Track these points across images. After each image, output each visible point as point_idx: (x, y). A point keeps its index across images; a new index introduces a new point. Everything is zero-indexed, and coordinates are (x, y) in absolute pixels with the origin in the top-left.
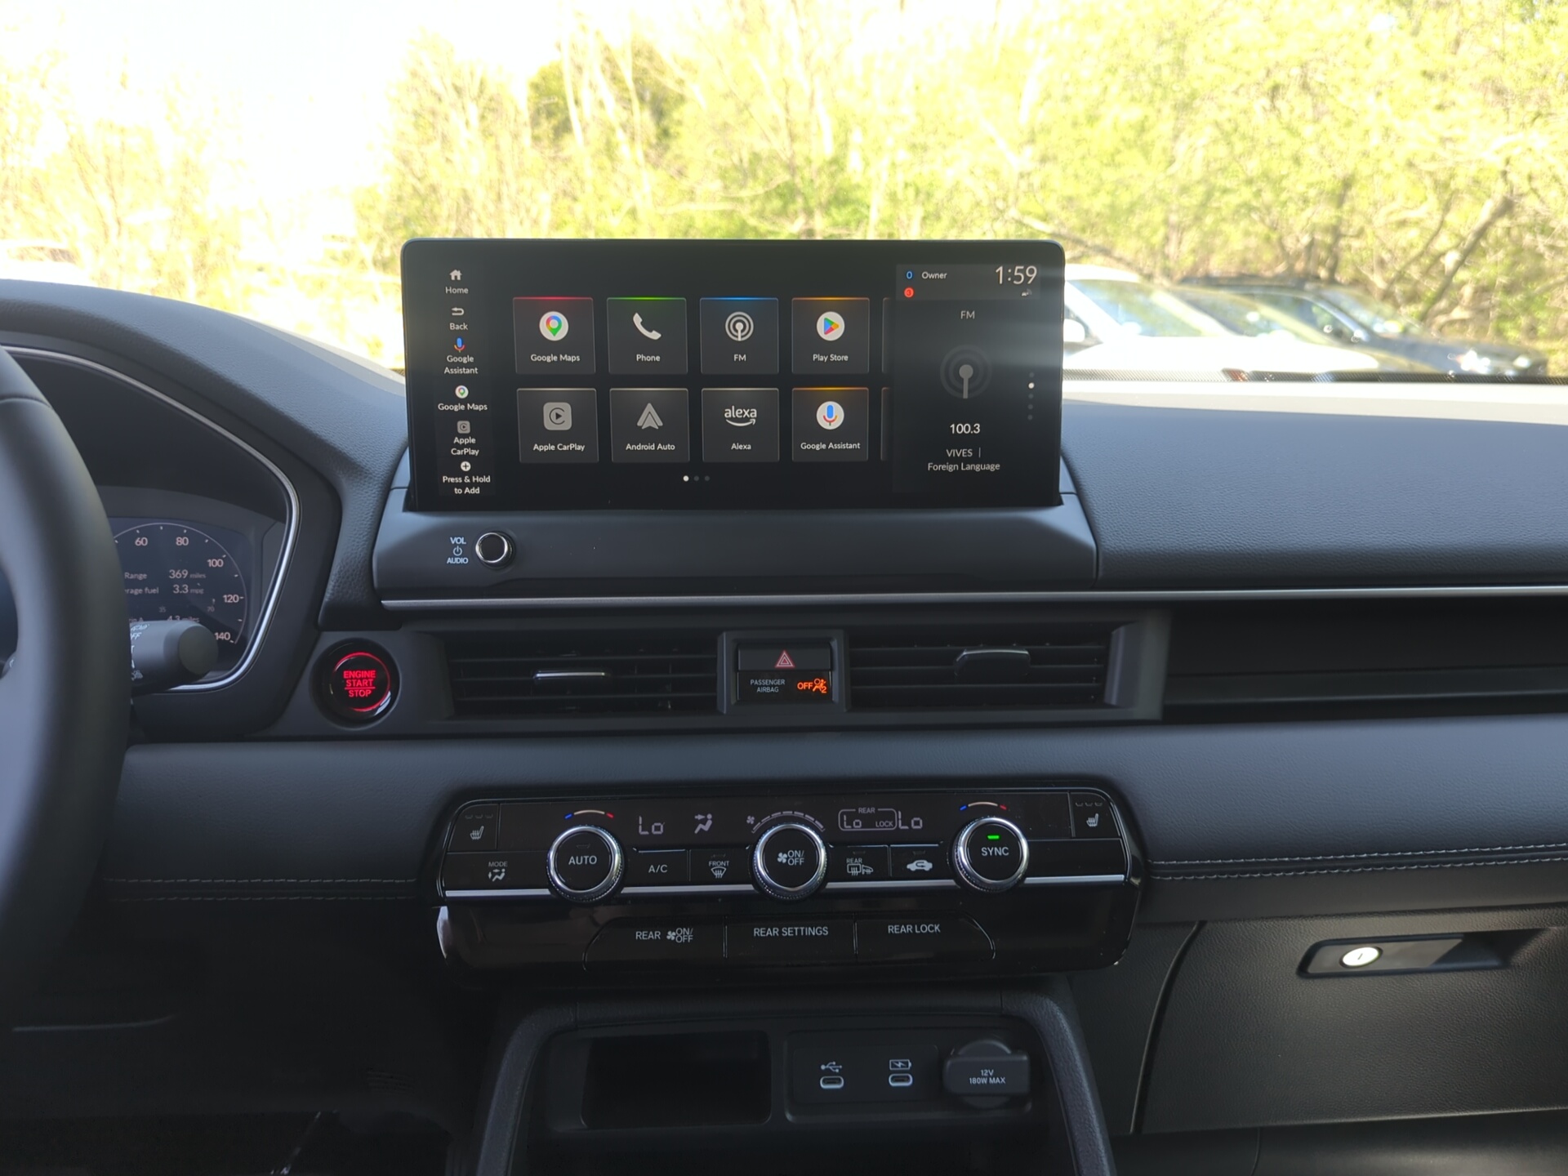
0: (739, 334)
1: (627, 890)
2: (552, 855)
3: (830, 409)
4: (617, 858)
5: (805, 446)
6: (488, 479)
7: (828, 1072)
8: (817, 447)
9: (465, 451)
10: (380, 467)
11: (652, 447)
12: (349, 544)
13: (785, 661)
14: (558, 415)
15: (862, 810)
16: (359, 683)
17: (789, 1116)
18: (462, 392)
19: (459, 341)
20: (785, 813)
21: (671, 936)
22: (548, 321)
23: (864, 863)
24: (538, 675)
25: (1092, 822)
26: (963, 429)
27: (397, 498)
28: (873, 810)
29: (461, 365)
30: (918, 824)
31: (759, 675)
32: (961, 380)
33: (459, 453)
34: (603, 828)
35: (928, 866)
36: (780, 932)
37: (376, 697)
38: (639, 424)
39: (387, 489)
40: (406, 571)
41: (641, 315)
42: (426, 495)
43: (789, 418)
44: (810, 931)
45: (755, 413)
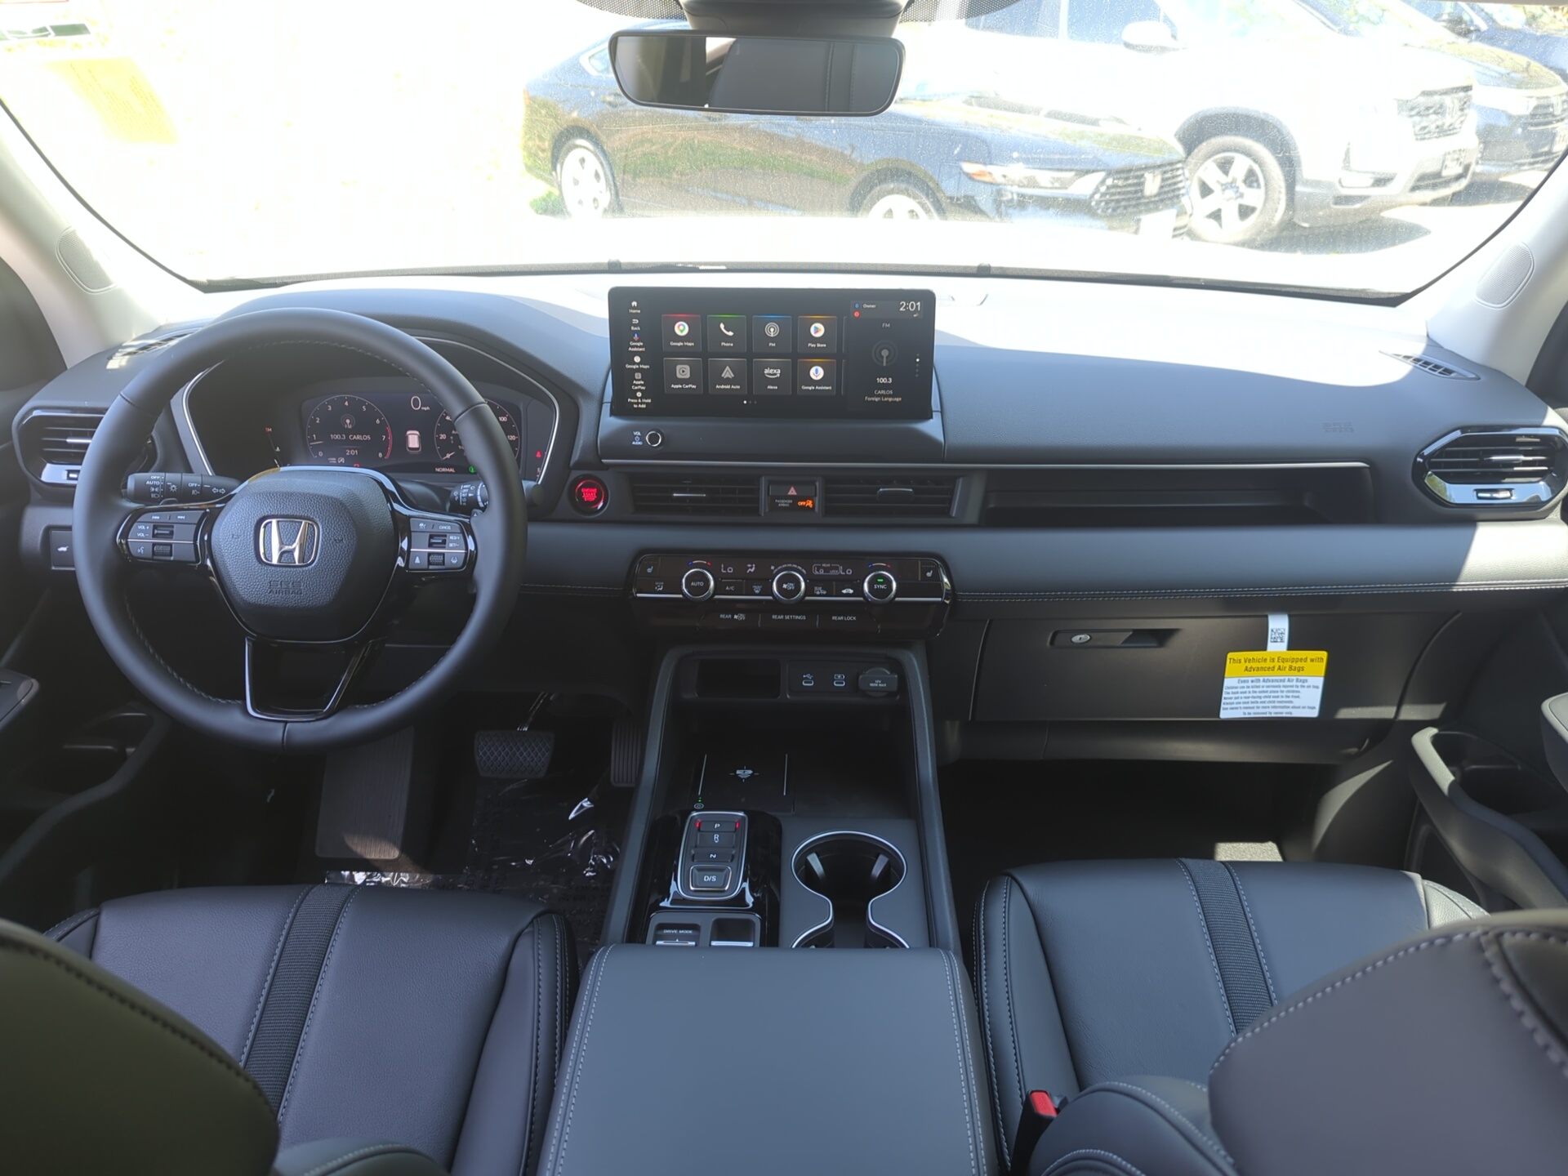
0: (772, 333)
1: (716, 597)
2: (684, 580)
3: (817, 371)
4: (712, 583)
5: (804, 388)
6: (650, 401)
7: (806, 678)
8: (810, 388)
9: (639, 387)
10: (597, 391)
11: (728, 387)
12: (586, 431)
13: (792, 492)
14: (683, 371)
15: (824, 565)
16: (589, 495)
17: (788, 696)
18: (637, 359)
19: (636, 335)
20: (787, 566)
22: (679, 326)
23: (822, 589)
24: (675, 495)
25: (929, 574)
26: (883, 380)
27: (606, 408)
28: (829, 565)
29: (637, 347)
30: (849, 572)
31: (780, 498)
32: (882, 357)
33: (636, 388)
34: (706, 570)
35: (851, 591)
36: (784, 618)
37: (597, 502)
38: (723, 375)
39: (601, 403)
40: (617, 446)
41: (724, 324)
42: (620, 408)
43: (797, 374)
44: (797, 617)
45: (779, 371)
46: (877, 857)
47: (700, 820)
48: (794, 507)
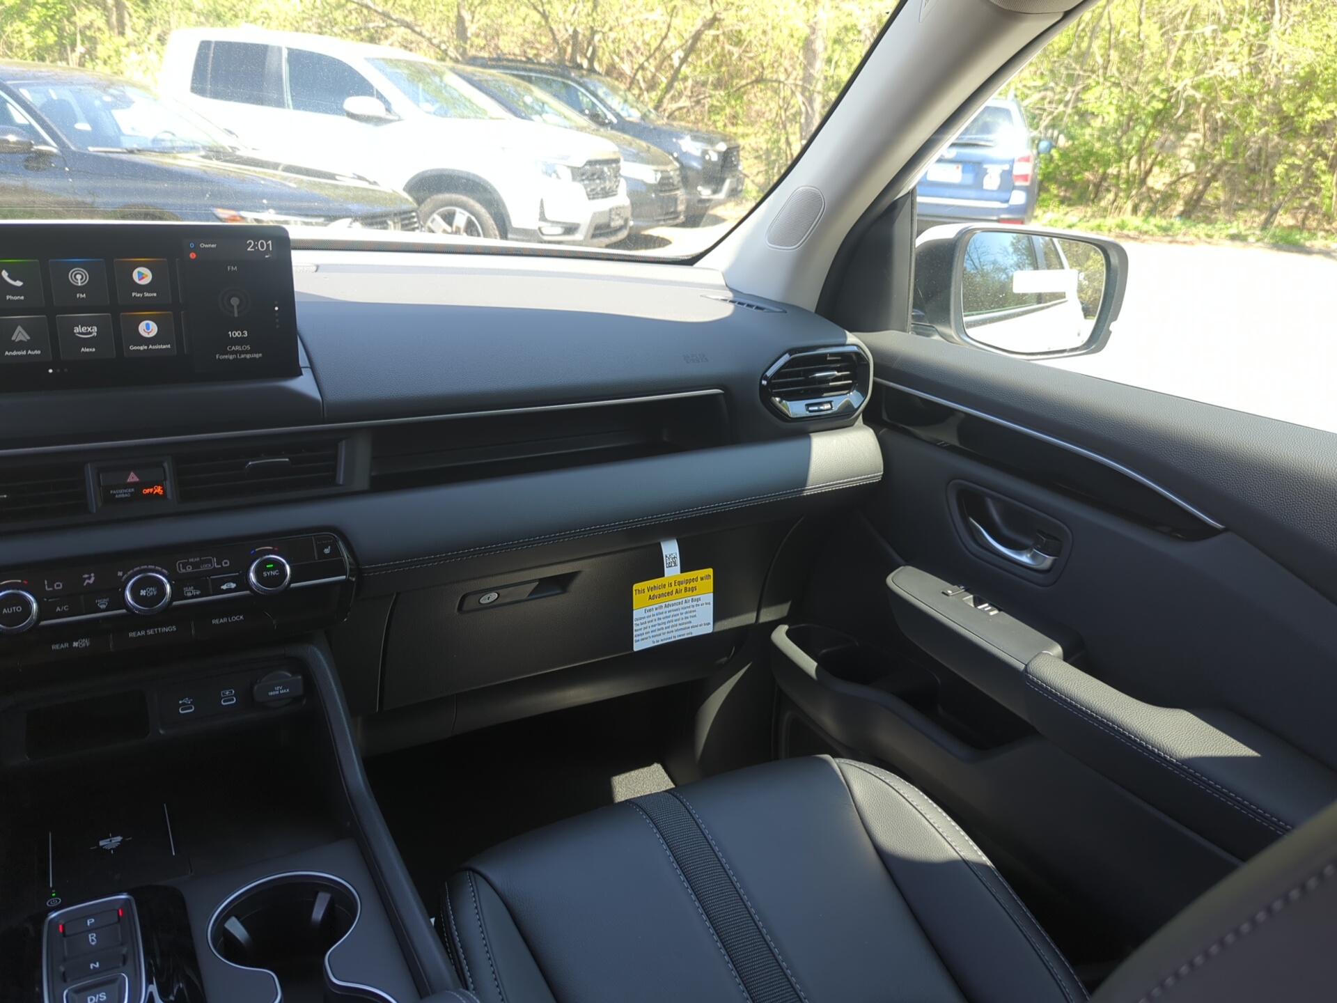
0: (79, 281)
1: (43, 623)
3: (148, 325)
4: (35, 606)
5: (132, 348)
7: (184, 704)
8: (141, 348)
11: (24, 353)
13: (133, 478)
15: (190, 560)
17: (161, 732)
20: (142, 567)
21: (75, 644)
23: (194, 589)
25: (327, 551)
26: (237, 334)
28: (198, 559)
30: (226, 563)
31: (116, 487)
32: (233, 306)
34: (21, 590)
35: (233, 585)
36: (146, 633)
38: (13, 338)
41: (7, 271)
43: (121, 331)
44: (164, 629)
45: (95, 329)
46: (315, 897)
47: (62, 922)
48: (137, 497)
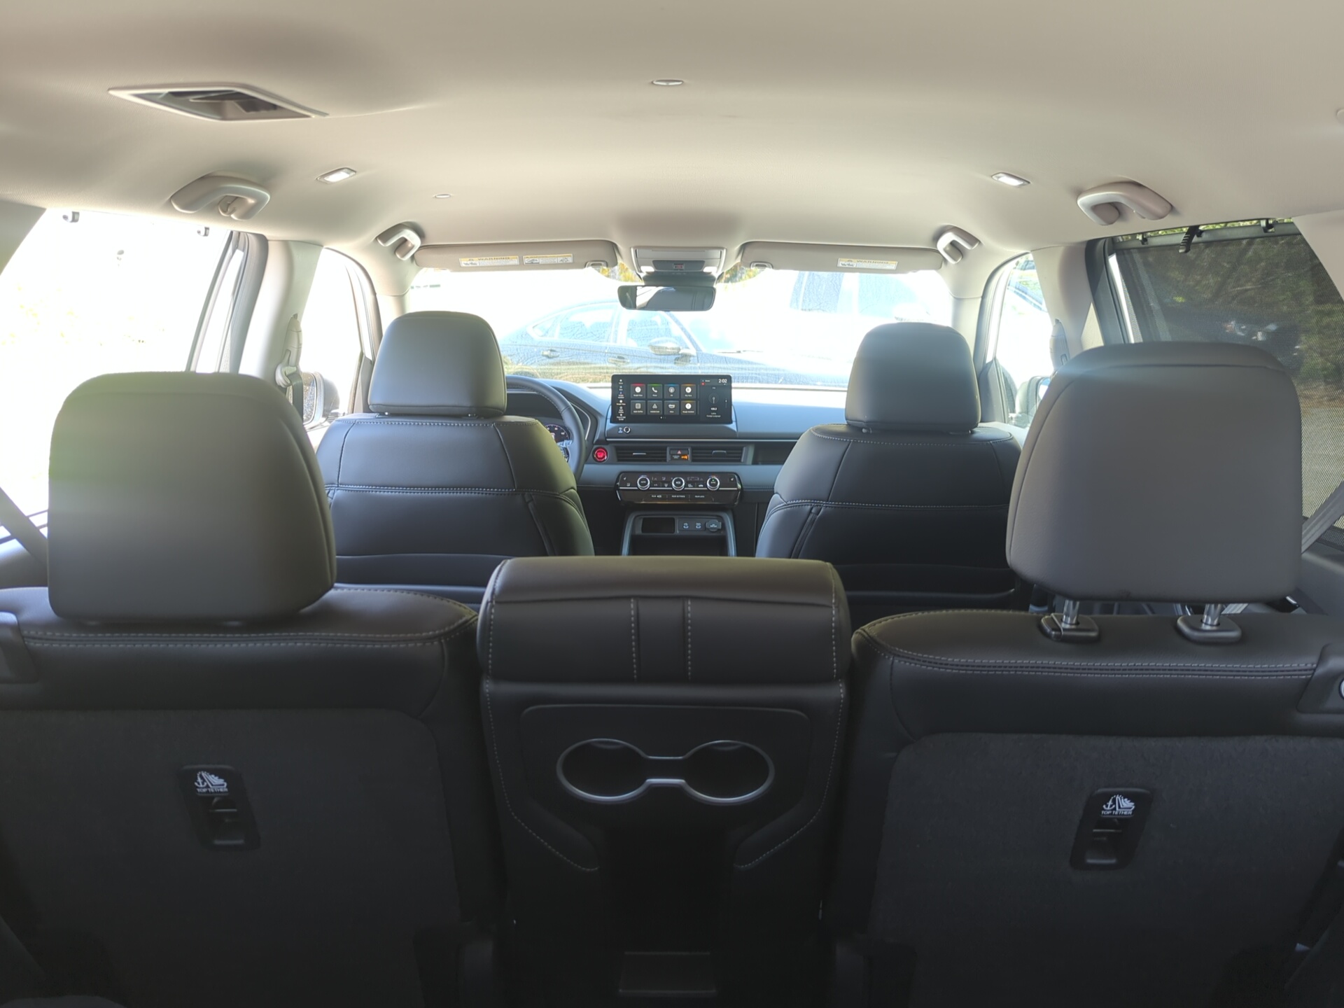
0: (672, 391)
1: (651, 488)
2: (638, 482)
3: (688, 405)
4: (649, 483)
5: (684, 412)
6: (625, 417)
7: (685, 525)
8: (686, 412)
10: (606, 415)
11: (655, 412)
12: (600, 429)
13: (679, 452)
14: (638, 406)
15: (691, 477)
16: (601, 454)
17: (678, 532)
18: (621, 401)
19: (621, 392)
20: (678, 477)
21: (658, 496)
22: (637, 388)
23: (691, 485)
24: (634, 453)
25: (732, 479)
26: (713, 409)
27: (608, 421)
28: (693, 476)
29: (621, 397)
30: (702, 479)
31: (674, 455)
32: (713, 400)
33: (620, 412)
34: (647, 479)
35: (702, 486)
36: (677, 497)
37: (604, 457)
38: (653, 407)
39: (607, 419)
40: (611, 434)
41: (654, 387)
42: (614, 420)
43: (681, 407)
44: (681, 497)
45: (674, 406)
